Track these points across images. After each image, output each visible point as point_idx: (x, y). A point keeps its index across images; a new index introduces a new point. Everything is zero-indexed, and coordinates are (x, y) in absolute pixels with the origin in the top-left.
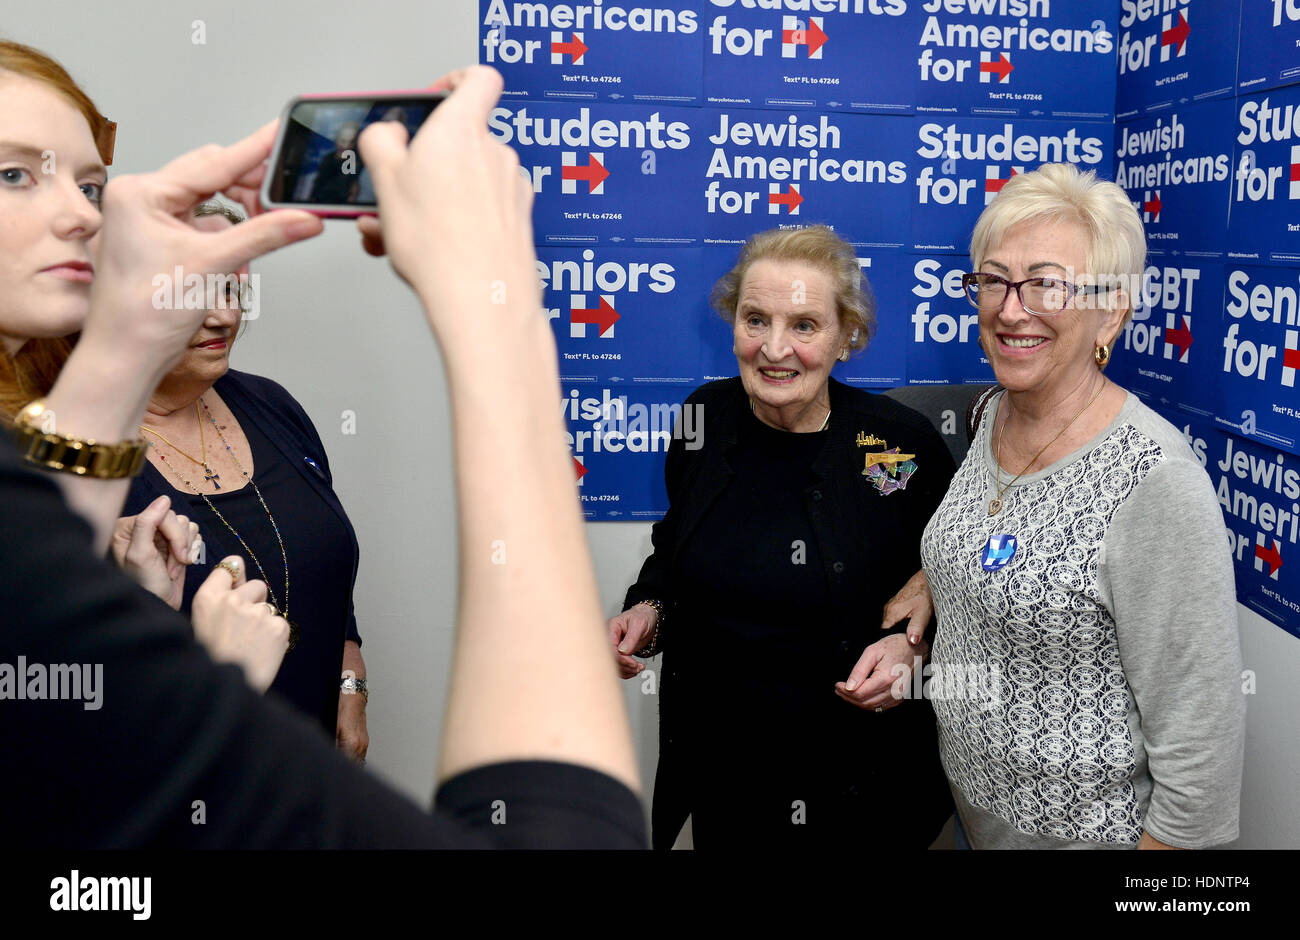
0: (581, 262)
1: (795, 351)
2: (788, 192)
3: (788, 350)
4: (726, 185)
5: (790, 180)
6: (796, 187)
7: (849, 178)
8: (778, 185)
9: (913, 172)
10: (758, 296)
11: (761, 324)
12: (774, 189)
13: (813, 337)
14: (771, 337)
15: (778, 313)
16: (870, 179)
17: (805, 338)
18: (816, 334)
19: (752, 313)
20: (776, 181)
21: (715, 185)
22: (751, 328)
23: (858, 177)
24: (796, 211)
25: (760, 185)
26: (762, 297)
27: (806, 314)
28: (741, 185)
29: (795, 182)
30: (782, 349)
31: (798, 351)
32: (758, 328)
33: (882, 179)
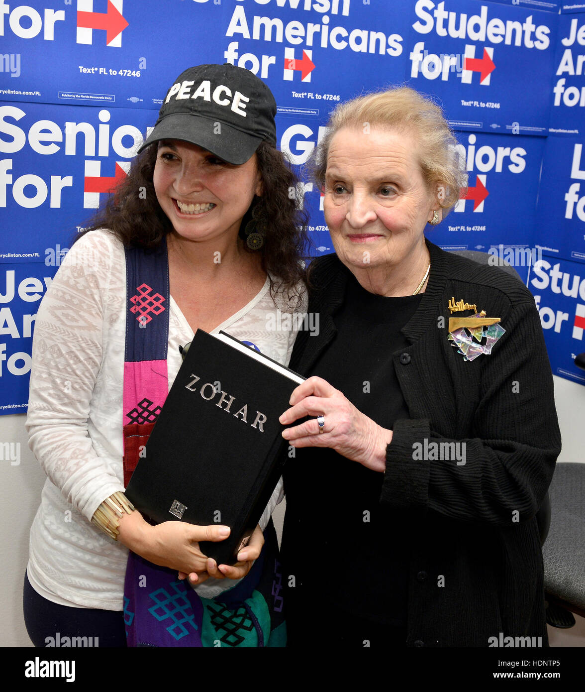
0: (96, 124)
1: (378, 216)
2: (301, 58)
3: (371, 215)
4: (246, 46)
5: (303, 45)
6: (309, 53)
7: (355, 48)
8: (293, 50)
9: (408, 47)
10: (338, 164)
11: (345, 191)
12: (289, 54)
13: (396, 201)
14: (353, 203)
15: (358, 179)
16: (372, 50)
17: (388, 203)
18: (399, 197)
19: (337, 181)
20: (291, 46)
21: (234, 45)
22: (337, 197)
23: (362, 48)
24: (307, 79)
25: (275, 48)
26: (342, 165)
27: (386, 177)
28: (259, 47)
29: (309, 48)
30: (364, 214)
31: (381, 215)
32: (342, 197)
33: (382, 52)
